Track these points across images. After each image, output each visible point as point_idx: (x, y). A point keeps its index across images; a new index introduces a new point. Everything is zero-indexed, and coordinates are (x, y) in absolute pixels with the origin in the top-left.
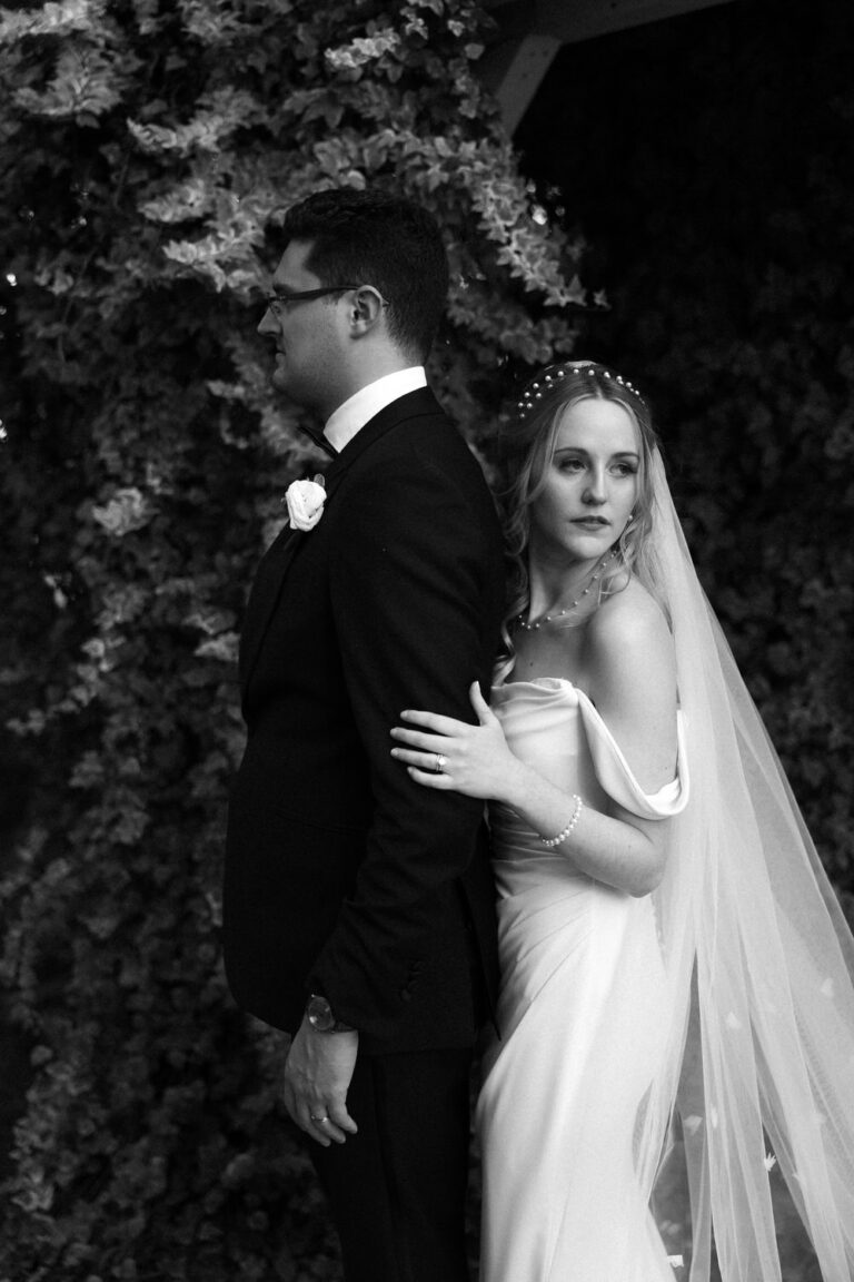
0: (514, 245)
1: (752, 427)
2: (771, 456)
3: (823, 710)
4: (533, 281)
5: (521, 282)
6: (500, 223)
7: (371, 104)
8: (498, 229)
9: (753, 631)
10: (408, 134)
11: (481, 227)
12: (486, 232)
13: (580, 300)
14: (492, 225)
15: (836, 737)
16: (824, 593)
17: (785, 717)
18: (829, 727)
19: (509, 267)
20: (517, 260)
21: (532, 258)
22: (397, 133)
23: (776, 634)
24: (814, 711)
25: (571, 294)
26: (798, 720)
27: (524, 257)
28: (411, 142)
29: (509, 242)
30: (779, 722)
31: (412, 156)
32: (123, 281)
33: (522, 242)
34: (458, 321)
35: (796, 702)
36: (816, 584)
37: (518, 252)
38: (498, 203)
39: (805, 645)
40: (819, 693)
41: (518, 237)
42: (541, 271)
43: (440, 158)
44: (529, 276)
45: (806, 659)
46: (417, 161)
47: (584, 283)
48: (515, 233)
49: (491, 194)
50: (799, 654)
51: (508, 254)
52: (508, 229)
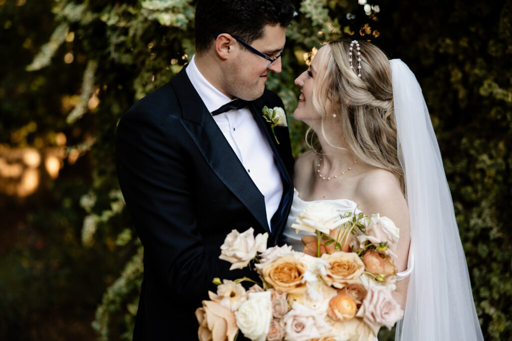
1: (453, 79)
2: (462, 93)
3: (488, 220)
9: (458, 180)
15: (494, 233)
16: (489, 162)
17: (468, 223)
18: (491, 229)
23: (467, 182)
24: (484, 221)
26: (475, 225)
30: (466, 225)
32: (141, 18)
35: (475, 215)
36: (485, 157)
39: (479, 187)
40: (487, 212)
45: (479, 194)
50: (476, 191)
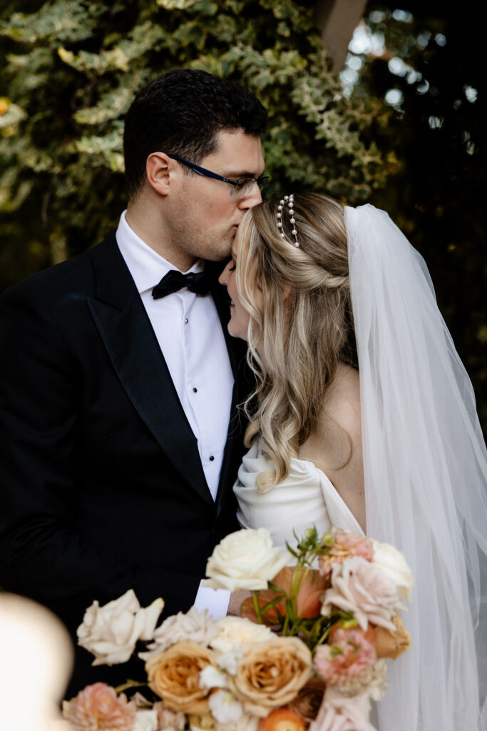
0: (326, 124)
4: (343, 149)
5: (334, 150)
6: (314, 108)
7: (223, 31)
8: (313, 114)
10: (249, 49)
11: (301, 112)
12: (305, 116)
13: (377, 159)
14: (308, 111)
19: (324, 140)
20: (329, 134)
21: (339, 131)
22: (242, 49)
25: (372, 155)
27: (334, 131)
28: (250, 55)
29: (322, 121)
31: (249, 66)
33: (331, 121)
34: (293, 179)
37: (329, 128)
38: (311, 94)
41: (329, 118)
42: (347, 140)
43: (268, 66)
44: (339, 146)
46: (253, 69)
47: (379, 146)
48: (325, 116)
49: (306, 88)
51: (322, 131)
52: (321, 112)
